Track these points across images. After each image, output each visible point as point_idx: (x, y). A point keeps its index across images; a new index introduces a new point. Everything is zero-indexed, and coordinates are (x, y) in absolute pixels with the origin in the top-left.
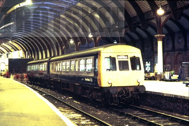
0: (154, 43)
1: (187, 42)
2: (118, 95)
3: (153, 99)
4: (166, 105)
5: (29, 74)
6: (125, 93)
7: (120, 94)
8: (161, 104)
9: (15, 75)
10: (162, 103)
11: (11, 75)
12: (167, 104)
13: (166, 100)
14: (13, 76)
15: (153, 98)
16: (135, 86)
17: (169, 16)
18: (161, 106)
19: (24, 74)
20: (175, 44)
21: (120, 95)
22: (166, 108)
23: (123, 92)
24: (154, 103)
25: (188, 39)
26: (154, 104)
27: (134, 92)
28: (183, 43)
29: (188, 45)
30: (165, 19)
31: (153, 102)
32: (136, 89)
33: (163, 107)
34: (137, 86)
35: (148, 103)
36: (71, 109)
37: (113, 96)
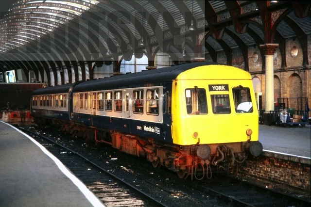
0: (249, 57)
1: (309, 56)
2: (211, 161)
3: (275, 166)
4: (304, 180)
5: (34, 111)
6: (223, 157)
7: (214, 158)
8: (292, 178)
9: (10, 114)
10: (295, 176)
11: (4, 113)
12: (306, 178)
13: (304, 170)
14: (7, 114)
15: (275, 164)
16: (242, 143)
17: (287, 10)
18: (291, 181)
19: (27, 112)
20: (287, 58)
21: (215, 161)
22: (304, 186)
23: (220, 155)
24: (276, 175)
25: (309, 50)
26: (276, 177)
27: (239, 155)
28: (301, 58)
29: (309, 60)
30: (278, 16)
31: (276, 172)
32: (245, 149)
33: (297, 182)
34: (246, 143)
35: (265, 174)
36: (120, 187)
37: (203, 163)
